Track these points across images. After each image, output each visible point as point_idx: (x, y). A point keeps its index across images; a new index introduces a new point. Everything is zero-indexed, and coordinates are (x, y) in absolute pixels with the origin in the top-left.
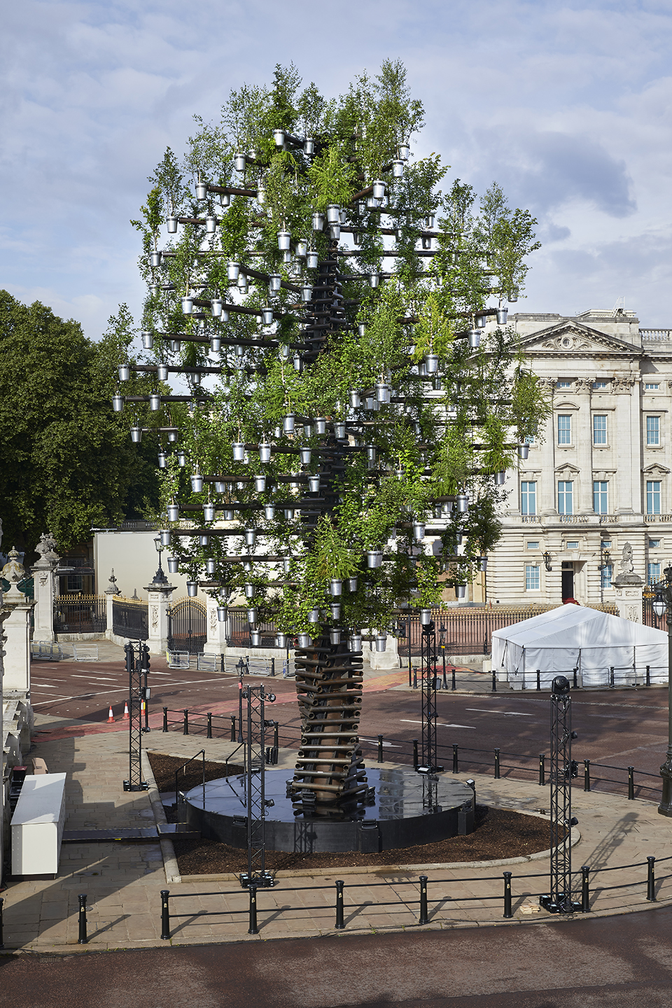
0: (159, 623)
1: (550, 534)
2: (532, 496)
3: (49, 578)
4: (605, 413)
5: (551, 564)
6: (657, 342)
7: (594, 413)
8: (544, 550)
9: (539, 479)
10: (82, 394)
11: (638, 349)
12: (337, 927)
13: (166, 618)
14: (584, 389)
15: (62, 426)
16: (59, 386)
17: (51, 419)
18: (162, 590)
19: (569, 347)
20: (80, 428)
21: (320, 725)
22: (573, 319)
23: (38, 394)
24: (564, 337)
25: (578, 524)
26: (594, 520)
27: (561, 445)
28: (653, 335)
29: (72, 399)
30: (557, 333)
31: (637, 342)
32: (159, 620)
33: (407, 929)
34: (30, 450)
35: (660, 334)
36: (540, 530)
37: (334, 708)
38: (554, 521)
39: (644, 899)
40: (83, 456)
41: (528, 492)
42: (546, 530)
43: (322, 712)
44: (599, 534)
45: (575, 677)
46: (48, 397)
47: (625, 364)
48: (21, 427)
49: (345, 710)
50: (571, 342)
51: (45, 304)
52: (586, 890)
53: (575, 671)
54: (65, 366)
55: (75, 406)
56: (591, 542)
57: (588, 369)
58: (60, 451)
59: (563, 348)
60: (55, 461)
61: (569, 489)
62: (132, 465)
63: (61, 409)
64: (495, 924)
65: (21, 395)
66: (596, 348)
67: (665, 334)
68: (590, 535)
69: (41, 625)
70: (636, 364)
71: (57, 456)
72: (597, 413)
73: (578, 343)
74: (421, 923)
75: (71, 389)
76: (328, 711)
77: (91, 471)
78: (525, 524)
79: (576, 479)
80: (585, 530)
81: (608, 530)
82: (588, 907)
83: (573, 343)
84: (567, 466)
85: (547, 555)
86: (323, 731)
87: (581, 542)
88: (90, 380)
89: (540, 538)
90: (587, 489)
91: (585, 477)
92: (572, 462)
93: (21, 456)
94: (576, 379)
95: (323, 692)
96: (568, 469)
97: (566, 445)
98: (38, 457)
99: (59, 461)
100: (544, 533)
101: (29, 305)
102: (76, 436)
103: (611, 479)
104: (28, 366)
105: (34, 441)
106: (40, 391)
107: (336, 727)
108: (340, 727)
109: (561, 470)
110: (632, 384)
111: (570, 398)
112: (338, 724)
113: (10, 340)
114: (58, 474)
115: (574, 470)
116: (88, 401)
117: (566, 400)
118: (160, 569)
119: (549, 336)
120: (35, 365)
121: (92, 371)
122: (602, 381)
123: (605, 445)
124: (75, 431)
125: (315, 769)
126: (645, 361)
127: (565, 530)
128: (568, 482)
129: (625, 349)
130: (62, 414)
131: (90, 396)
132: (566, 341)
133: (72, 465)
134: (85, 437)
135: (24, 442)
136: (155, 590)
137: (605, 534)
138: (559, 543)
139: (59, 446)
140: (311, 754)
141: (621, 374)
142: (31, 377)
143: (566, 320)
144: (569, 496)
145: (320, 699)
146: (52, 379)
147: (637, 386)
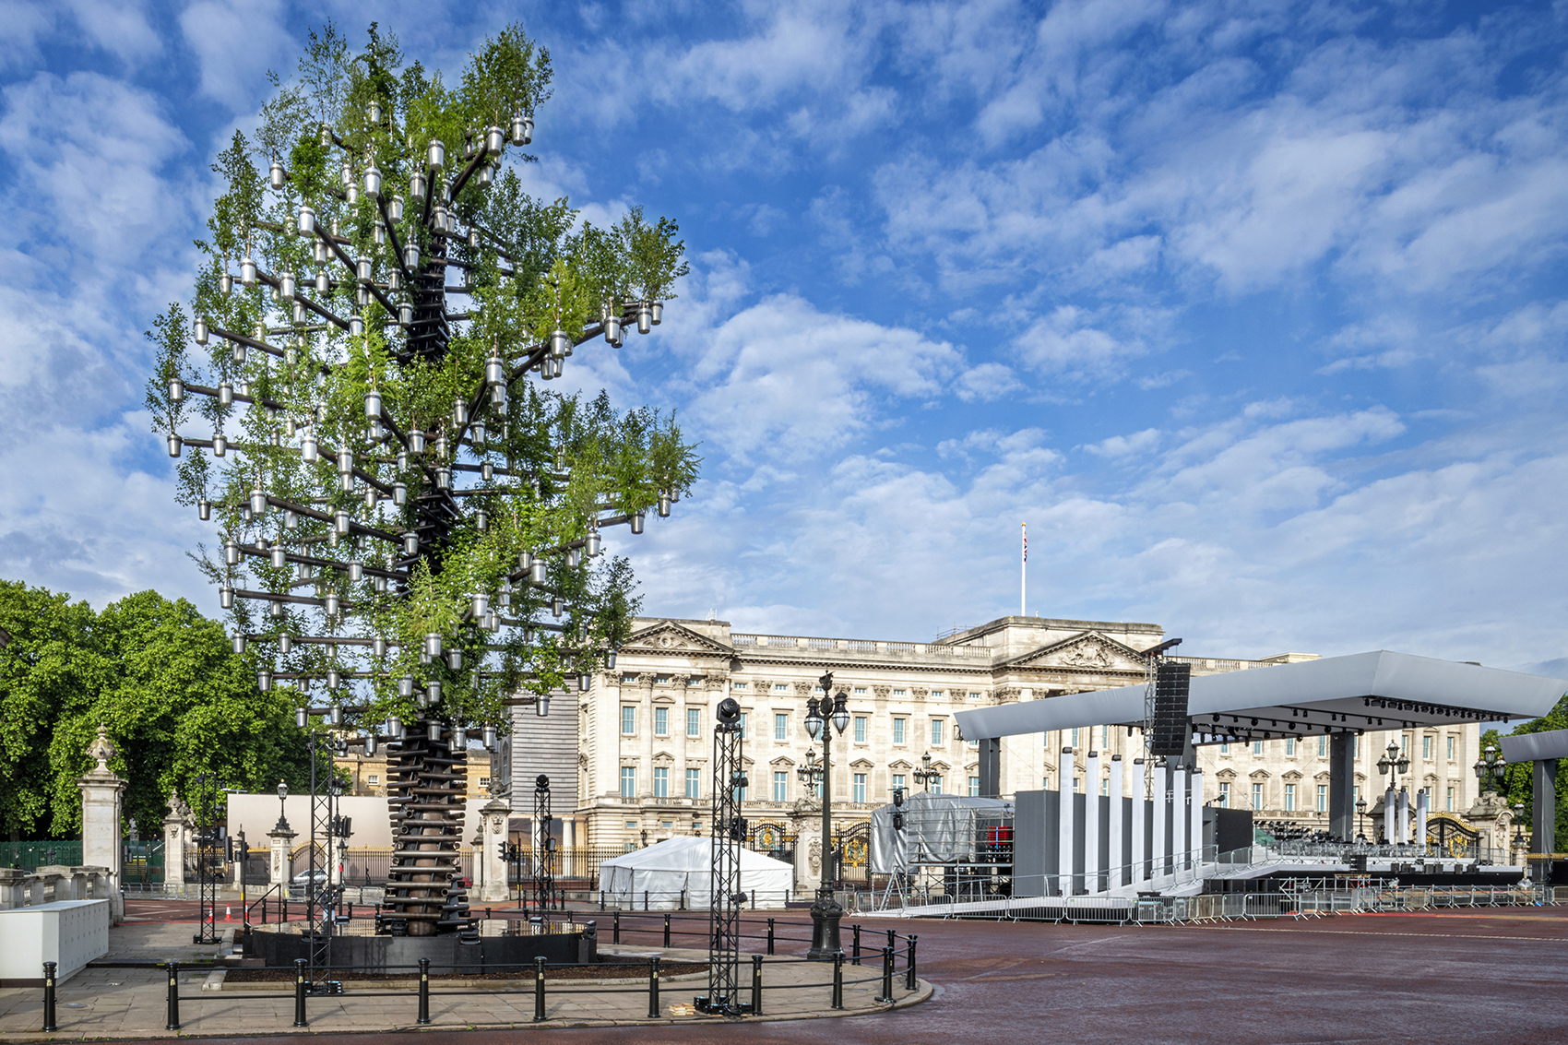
0: (281, 867)
1: (647, 815)
2: (631, 781)
3: (180, 831)
4: (698, 707)
5: (647, 841)
6: (746, 645)
7: (689, 707)
8: (641, 828)
9: (638, 766)
10: (222, 683)
11: (730, 649)
12: (419, 1022)
13: (288, 863)
14: (680, 684)
15: (203, 709)
16: (200, 674)
17: (192, 704)
18: (284, 835)
19: (667, 646)
20: (220, 713)
21: (414, 842)
22: (672, 621)
23: (180, 680)
24: (663, 636)
25: (673, 806)
26: (687, 803)
27: (658, 735)
28: (743, 639)
29: (213, 687)
30: (656, 632)
31: (728, 643)
32: (281, 864)
33: (516, 1025)
34: (173, 732)
35: (748, 639)
36: (638, 811)
37: (433, 822)
38: (651, 802)
39: (829, 1008)
40: (222, 739)
41: (628, 777)
42: (643, 811)
43: (418, 826)
44: (690, 815)
45: (682, 898)
46: (188, 682)
47: (717, 663)
48: (164, 709)
49: (445, 825)
50: (669, 641)
51: (190, 601)
52: (757, 986)
53: (683, 892)
54: (207, 657)
55: (216, 694)
56: (684, 823)
57: (682, 666)
58: (201, 732)
59: (662, 646)
60: (196, 741)
61: (664, 775)
62: (270, 753)
63: (202, 694)
64: (638, 1023)
65: (165, 680)
66: (691, 647)
67: (752, 639)
68: (683, 816)
69: (171, 874)
70: (726, 664)
71: (198, 737)
72: (691, 707)
73: (676, 643)
74: (536, 1020)
75: (212, 678)
76: (425, 826)
77: (230, 754)
78: (624, 805)
79: (671, 766)
80: (677, 810)
81: (699, 812)
82: (759, 1008)
83: (670, 643)
84: (663, 754)
85: (644, 834)
86: (418, 849)
87: (675, 823)
88: (230, 673)
89: (637, 818)
90: (681, 775)
91: (679, 764)
92: (668, 750)
93: (162, 736)
94: (672, 675)
95: (418, 803)
96: (663, 757)
97: (662, 735)
98: (180, 737)
99: (200, 742)
100: (642, 813)
101: (174, 601)
102: (215, 720)
103: (702, 768)
104: (171, 653)
105: (177, 723)
106: (181, 676)
107: (434, 845)
108: (439, 846)
109: (658, 757)
110: (723, 681)
111: (667, 693)
112: (436, 842)
113: (156, 632)
114: (199, 753)
115: (669, 758)
116: (228, 690)
117: (662, 694)
118: (283, 816)
119: (649, 634)
120: (178, 653)
121: (232, 664)
122: (696, 678)
123: (698, 736)
124: (215, 715)
125: (407, 896)
126: (735, 662)
127: (660, 811)
128: (663, 768)
129: (717, 649)
130: (202, 698)
131: (230, 686)
132: (664, 640)
133: (212, 747)
134: (225, 722)
135: (167, 723)
136: (277, 835)
137: (696, 815)
138: (654, 822)
139: (200, 728)
140: (404, 877)
141: (713, 672)
142: (174, 664)
143: (665, 621)
144: (664, 782)
145: (417, 810)
146: (193, 666)
147: (727, 684)
